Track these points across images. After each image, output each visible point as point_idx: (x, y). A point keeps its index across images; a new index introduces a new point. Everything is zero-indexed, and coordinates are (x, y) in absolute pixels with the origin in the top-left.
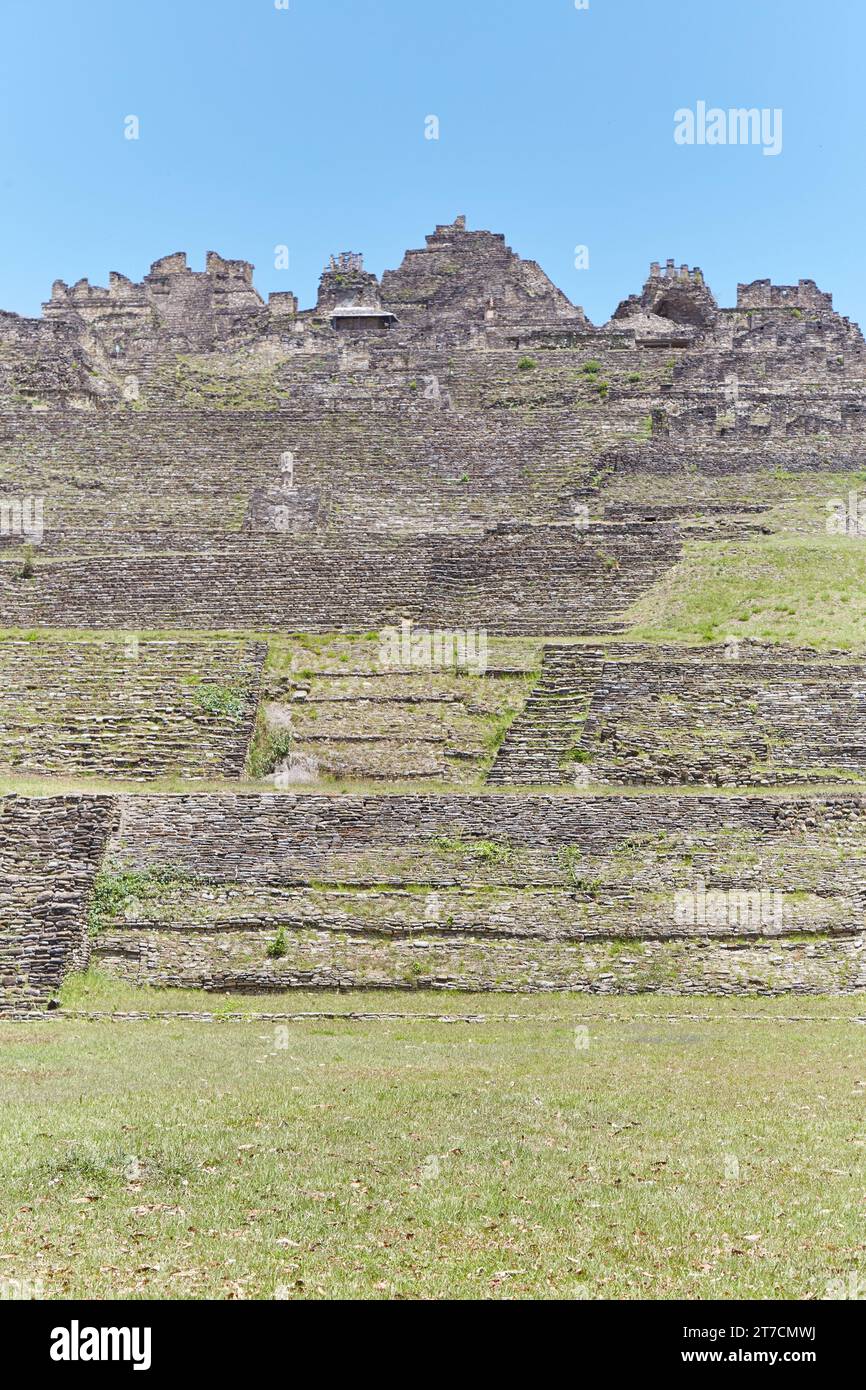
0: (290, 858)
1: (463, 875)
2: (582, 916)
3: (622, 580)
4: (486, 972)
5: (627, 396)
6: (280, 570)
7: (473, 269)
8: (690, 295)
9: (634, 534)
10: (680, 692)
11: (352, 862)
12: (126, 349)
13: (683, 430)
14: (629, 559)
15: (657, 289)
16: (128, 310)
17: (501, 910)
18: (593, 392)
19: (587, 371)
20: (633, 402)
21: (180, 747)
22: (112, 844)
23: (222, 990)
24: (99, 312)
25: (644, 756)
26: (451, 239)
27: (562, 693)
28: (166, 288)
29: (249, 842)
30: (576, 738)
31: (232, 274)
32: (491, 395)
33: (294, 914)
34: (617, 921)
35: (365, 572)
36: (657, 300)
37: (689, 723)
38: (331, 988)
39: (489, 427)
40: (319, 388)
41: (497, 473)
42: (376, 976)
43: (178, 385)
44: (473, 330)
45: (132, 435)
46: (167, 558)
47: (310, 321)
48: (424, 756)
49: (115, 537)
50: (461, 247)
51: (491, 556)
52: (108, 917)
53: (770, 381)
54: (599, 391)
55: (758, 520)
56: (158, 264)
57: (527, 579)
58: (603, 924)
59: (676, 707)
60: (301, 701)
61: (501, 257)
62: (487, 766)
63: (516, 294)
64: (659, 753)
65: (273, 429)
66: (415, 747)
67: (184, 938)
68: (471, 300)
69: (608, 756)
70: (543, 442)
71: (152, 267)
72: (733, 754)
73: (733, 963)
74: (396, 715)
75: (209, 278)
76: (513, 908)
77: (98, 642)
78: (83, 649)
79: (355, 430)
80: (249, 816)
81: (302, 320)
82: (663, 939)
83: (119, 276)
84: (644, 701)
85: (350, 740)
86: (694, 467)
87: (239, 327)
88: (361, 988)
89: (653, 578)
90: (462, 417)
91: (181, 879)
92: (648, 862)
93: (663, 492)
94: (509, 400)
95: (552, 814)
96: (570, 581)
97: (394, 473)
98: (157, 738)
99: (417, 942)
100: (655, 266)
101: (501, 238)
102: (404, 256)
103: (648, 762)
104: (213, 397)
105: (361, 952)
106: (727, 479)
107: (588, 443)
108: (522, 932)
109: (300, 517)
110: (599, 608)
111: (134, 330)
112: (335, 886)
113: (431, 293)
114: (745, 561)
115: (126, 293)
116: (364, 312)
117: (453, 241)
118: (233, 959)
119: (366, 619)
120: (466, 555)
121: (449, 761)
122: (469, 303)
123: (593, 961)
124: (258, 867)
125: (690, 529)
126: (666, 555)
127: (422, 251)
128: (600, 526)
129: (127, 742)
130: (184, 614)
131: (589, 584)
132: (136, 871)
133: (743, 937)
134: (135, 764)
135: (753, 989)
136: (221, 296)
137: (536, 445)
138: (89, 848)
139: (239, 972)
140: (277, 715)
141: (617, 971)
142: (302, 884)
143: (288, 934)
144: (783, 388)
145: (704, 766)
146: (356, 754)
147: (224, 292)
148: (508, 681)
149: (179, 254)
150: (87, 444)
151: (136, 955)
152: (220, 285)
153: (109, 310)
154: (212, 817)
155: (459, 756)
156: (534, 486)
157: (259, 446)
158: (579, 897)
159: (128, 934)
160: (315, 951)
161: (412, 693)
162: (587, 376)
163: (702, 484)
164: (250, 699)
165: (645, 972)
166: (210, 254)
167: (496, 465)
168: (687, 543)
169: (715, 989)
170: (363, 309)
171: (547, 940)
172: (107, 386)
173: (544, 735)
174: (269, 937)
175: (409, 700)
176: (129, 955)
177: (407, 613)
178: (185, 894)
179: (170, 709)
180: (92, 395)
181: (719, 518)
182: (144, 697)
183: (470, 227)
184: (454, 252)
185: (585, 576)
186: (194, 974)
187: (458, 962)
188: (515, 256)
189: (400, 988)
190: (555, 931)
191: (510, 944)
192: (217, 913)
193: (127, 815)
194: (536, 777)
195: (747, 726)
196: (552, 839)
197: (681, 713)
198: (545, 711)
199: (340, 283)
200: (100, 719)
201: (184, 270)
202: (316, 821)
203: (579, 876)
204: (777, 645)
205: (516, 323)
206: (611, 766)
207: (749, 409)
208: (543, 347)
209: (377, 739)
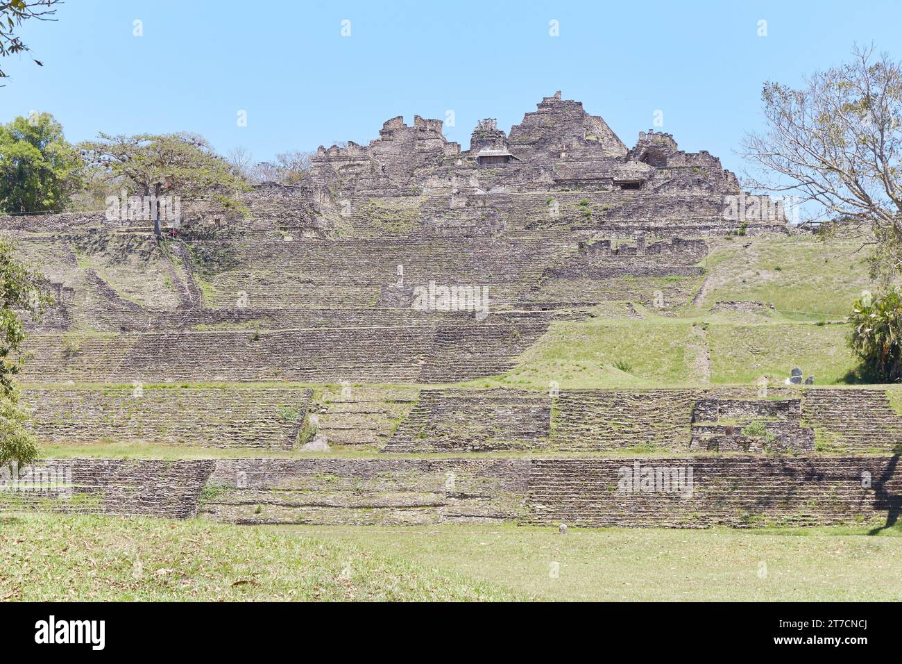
0: (268, 481)
1: (321, 487)
2: (357, 500)
3: (520, 341)
4: (323, 518)
5: (580, 229)
6: (369, 337)
7: (562, 124)
8: (661, 149)
9: (534, 317)
10: (465, 410)
11: (288, 482)
12: (355, 185)
13: (593, 252)
14: (524, 331)
15: (642, 147)
16: (358, 162)
17: (330, 499)
18: (583, 216)
19: (581, 204)
20: (582, 232)
21: (272, 433)
22: (212, 476)
23: (240, 524)
24: (342, 164)
25: (446, 437)
26: (551, 106)
27: (423, 410)
28: (391, 137)
29: (255, 475)
30: (423, 429)
31: (429, 127)
32: (531, 219)
33: (265, 499)
34: (367, 502)
35: (408, 337)
36: (642, 153)
37: (466, 423)
38: (273, 523)
39: (507, 247)
40: (435, 220)
41: (507, 272)
42: (288, 519)
43: (369, 215)
44: (542, 171)
45: (330, 254)
46: (320, 331)
47: (466, 159)
48: (368, 435)
49: (310, 313)
50: (556, 110)
51: (463, 330)
52: (206, 500)
53: (656, 219)
54: (586, 216)
55: (591, 310)
56: (387, 123)
57: (478, 341)
58: (361, 503)
59: (461, 416)
60: (323, 413)
61: (578, 116)
62: (388, 440)
63: (579, 142)
64: (452, 435)
65: (399, 250)
66: (365, 431)
67: (230, 507)
68: (554, 146)
69: (433, 436)
70: (532, 255)
71: (384, 124)
72: (480, 435)
73: (399, 515)
74: (360, 419)
75: (415, 131)
76: (334, 498)
77: (247, 389)
78: (242, 393)
79: (440, 249)
80: (258, 466)
81: (461, 159)
82: (381, 508)
83: (353, 144)
84: (450, 414)
85: (341, 429)
86: (587, 275)
87: (427, 162)
88: (283, 523)
89: (533, 340)
90: (494, 241)
91: (231, 488)
92: (382, 482)
93: (571, 288)
94: (539, 222)
95: (357, 466)
96: (497, 343)
97: (456, 273)
98: (263, 429)
99: (303, 509)
100: (641, 134)
101: (580, 104)
102: (524, 116)
103: (447, 439)
104: (386, 221)
105: (285, 512)
106: (602, 281)
107: (555, 256)
108: (336, 505)
109: (404, 299)
110: (507, 356)
111: (360, 174)
112: (279, 490)
113: (538, 138)
114: (575, 333)
115: (356, 153)
116: (496, 153)
117: (552, 107)
118: (244, 514)
119: (404, 361)
120: (452, 330)
121: (378, 438)
122: (553, 148)
123: (357, 514)
124: (256, 484)
125: (558, 315)
126: (541, 329)
127: (534, 114)
128: (518, 313)
129: (252, 431)
130: (324, 358)
131: (505, 344)
132: (217, 485)
133: (406, 507)
134: (253, 440)
135: (405, 524)
136: (421, 142)
137: (529, 257)
138: (202, 478)
139: (245, 518)
140: (313, 419)
141: (364, 518)
142: (269, 489)
143: (262, 506)
144: (661, 223)
145: (469, 440)
146: (343, 435)
147: (423, 139)
148: (404, 405)
149: (399, 117)
150: (307, 259)
151: (214, 513)
152: (420, 135)
153: (347, 163)
154: (246, 466)
155: (381, 435)
156: (524, 279)
157: (391, 259)
158: (356, 494)
159: (212, 506)
160: (270, 512)
161: (367, 410)
162: (581, 207)
163: (590, 284)
164: (302, 413)
165: (372, 519)
166: (416, 117)
167: (508, 267)
168: (553, 322)
169: (393, 524)
170: (496, 151)
171: (344, 508)
172: (327, 222)
173: (412, 427)
174: (256, 507)
175: (365, 413)
176: (212, 512)
177: (422, 358)
178: (231, 493)
179: (270, 417)
180: (316, 229)
181: (573, 309)
182: (261, 413)
183: (563, 99)
184: (552, 114)
185: (504, 339)
186: (231, 519)
187: (314, 515)
188: (587, 115)
189: (295, 523)
190: (347, 505)
191: (332, 509)
192: (241, 499)
193: (218, 466)
194: (405, 444)
195: (488, 424)
196: (354, 474)
197: (463, 419)
198: (415, 418)
199: (482, 137)
200: (243, 422)
201: (402, 127)
202: (279, 468)
203: (358, 487)
204: (512, 389)
205: (577, 160)
206: (433, 440)
207: (641, 235)
208: (562, 190)
209: (351, 429)
